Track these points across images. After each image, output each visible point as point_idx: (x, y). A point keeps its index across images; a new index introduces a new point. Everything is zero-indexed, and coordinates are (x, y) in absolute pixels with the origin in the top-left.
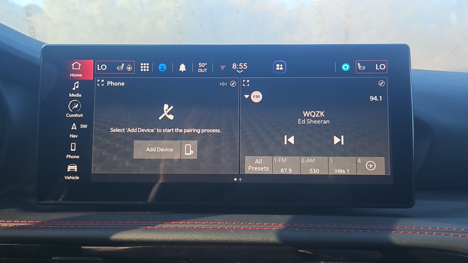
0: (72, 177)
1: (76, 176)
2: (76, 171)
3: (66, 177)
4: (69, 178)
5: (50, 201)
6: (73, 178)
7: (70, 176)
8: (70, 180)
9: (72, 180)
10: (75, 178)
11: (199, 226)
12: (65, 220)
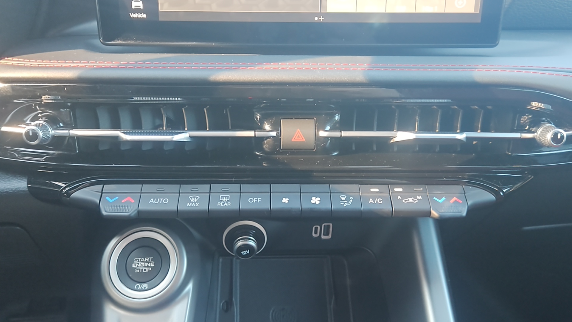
0: (137, 15)
1: (143, 13)
2: (142, 7)
3: (131, 14)
4: (135, 16)
5: (118, 41)
6: (139, 16)
7: (136, 13)
8: (136, 18)
9: (139, 18)
10: (141, 16)
11: (283, 66)
12: (151, 61)
